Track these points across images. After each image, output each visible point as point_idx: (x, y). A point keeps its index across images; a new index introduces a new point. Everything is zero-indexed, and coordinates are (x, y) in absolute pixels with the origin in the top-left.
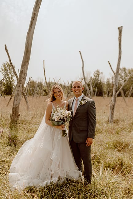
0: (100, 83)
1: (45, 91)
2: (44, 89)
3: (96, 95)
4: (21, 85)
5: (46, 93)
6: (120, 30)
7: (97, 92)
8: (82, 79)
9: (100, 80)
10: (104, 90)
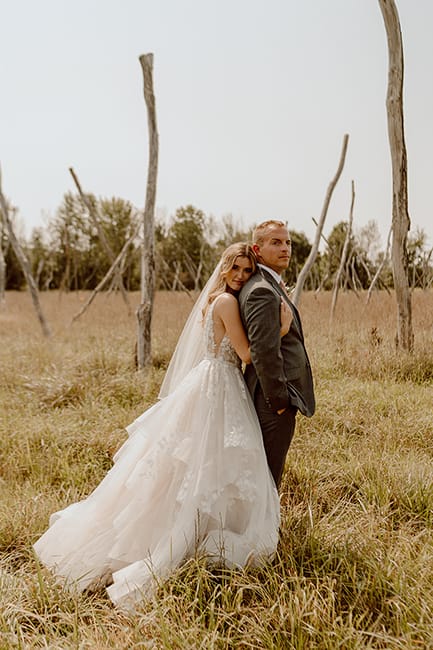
6: (146, 62)
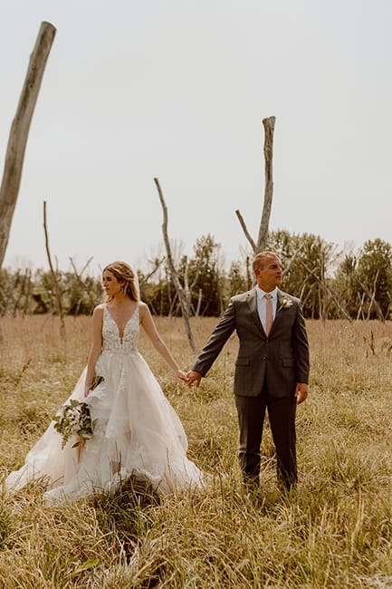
0: (212, 276)
1: (37, 298)
2: (36, 293)
3: (200, 314)
5: (43, 305)
6: (269, 125)
7: (203, 304)
8: (157, 264)
9: (210, 266)
10: (223, 297)
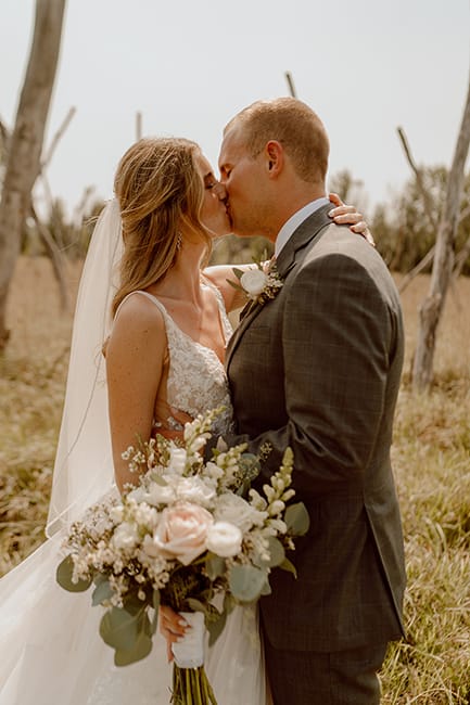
4: (16, 197)
